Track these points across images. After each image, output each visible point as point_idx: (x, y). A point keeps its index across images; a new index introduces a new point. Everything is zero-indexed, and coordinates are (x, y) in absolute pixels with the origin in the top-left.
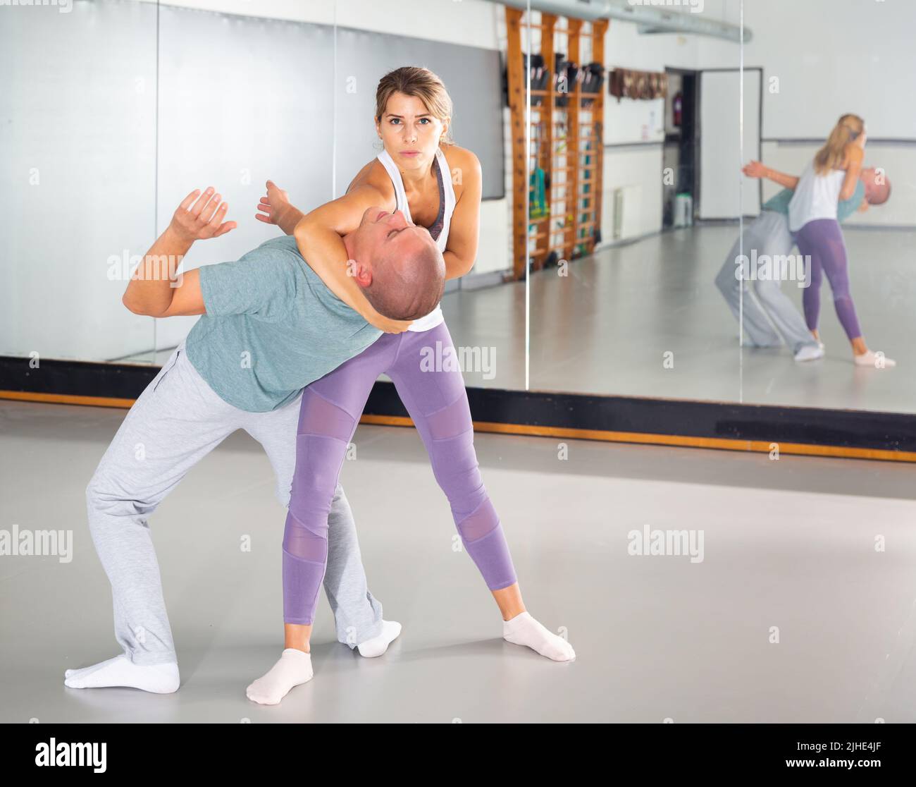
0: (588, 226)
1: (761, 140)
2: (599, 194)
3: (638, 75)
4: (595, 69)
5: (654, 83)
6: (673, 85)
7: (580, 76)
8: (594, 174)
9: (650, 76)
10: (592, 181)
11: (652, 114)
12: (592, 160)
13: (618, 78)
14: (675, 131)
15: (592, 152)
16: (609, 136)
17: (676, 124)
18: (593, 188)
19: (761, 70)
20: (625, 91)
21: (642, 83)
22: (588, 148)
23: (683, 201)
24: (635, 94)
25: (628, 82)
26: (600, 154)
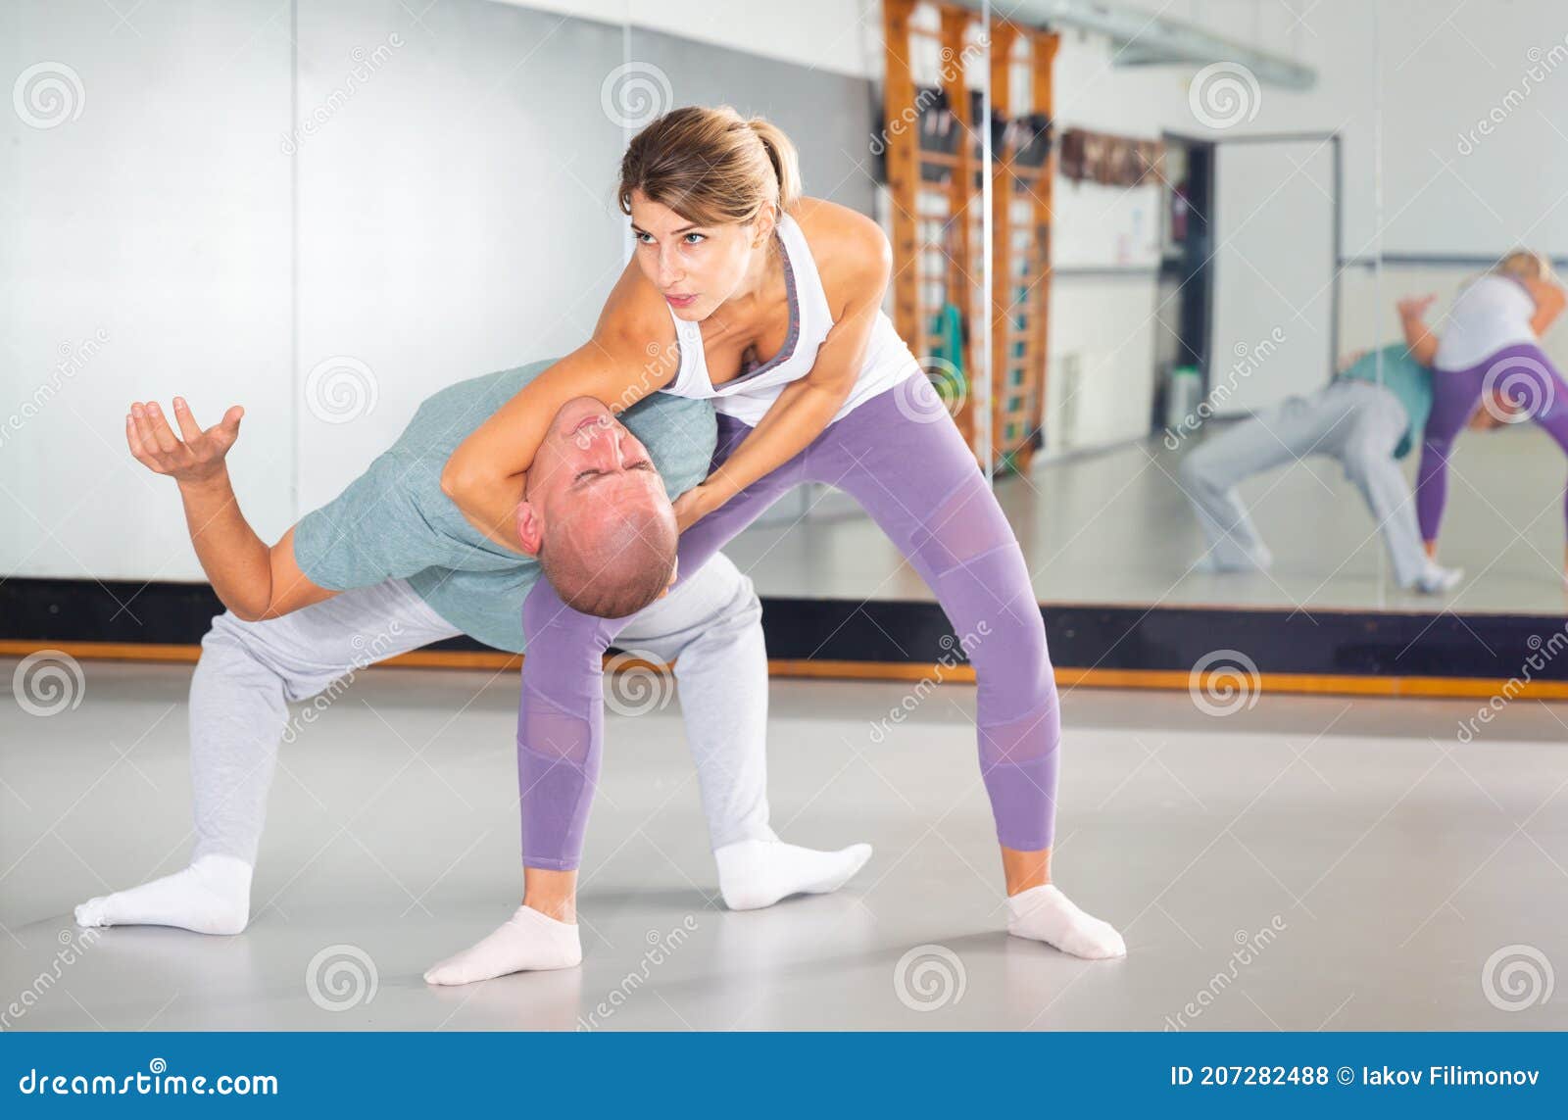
0: (1022, 419)
1: (1339, 263)
2: (1041, 360)
3: (1112, 143)
4: (1038, 124)
5: (1143, 157)
6: (1173, 166)
7: (1013, 136)
8: (1034, 323)
9: (1133, 145)
10: (1030, 335)
11: (1137, 216)
12: (1033, 295)
13: (1074, 144)
14: (1175, 251)
15: (1033, 282)
16: (1062, 253)
17: (1177, 239)
18: (1032, 349)
19: (1336, 140)
20: (1088, 171)
21: (1118, 157)
22: (1026, 271)
23: (1185, 381)
24: (1107, 176)
25: (1093, 152)
26: (1044, 285)
